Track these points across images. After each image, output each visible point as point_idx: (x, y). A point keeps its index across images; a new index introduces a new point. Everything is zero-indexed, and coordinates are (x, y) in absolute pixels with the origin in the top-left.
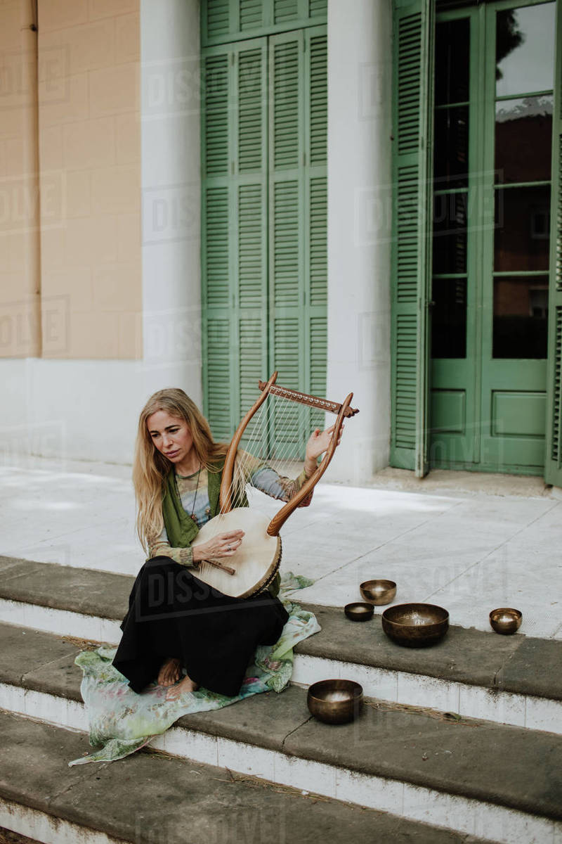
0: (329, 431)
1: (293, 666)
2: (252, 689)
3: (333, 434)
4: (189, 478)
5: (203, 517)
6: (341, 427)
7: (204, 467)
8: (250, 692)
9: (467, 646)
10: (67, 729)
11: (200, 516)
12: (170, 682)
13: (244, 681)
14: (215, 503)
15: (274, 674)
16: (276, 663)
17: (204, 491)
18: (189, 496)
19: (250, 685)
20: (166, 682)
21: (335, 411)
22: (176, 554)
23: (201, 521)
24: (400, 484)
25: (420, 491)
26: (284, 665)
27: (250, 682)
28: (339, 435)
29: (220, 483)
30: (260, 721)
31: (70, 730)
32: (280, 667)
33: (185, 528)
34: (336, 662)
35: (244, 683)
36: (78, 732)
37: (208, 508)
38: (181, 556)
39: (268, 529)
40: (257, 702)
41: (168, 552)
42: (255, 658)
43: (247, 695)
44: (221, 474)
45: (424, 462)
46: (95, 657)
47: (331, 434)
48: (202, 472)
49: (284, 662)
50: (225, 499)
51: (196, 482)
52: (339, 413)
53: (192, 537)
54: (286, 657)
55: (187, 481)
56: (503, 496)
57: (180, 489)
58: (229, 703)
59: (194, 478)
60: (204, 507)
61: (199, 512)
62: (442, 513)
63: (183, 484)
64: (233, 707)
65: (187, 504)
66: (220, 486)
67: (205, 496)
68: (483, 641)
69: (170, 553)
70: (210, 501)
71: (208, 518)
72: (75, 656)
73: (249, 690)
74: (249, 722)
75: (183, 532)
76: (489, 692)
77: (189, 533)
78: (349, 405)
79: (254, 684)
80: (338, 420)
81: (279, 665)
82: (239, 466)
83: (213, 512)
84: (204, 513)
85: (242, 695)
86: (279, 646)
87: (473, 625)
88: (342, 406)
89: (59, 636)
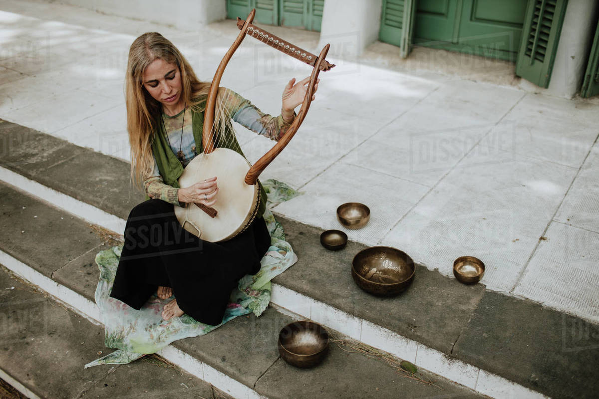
0: (305, 82)
1: (270, 294)
2: (234, 313)
3: (309, 87)
4: (174, 117)
5: (189, 153)
6: (316, 82)
7: (188, 107)
8: (233, 316)
9: (429, 298)
10: (89, 319)
11: (187, 153)
12: (167, 295)
13: (228, 305)
14: (199, 142)
15: (253, 300)
16: (255, 293)
17: (189, 129)
18: (176, 134)
19: (232, 310)
20: (164, 296)
21: (311, 63)
22: (164, 192)
23: (188, 156)
24: (386, 61)
25: (403, 71)
26: (263, 294)
27: (232, 307)
28: (314, 90)
29: (203, 122)
30: (236, 356)
31: (91, 321)
32: (259, 295)
33: (173, 166)
34: (308, 298)
35: (228, 308)
36: (98, 324)
37: (194, 145)
38: (168, 196)
39: (246, 179)
40: (237, 328)
41: (158, 190)
42: (239, 284)
43: (231, 318)
44: (203, 113)
45: (408, 44)
46: (111, 255)
47: (307, 85)
48: (186, 111)
49: (263, 291)
50: (207, 140)
51: (181, 121)
52: (314, 66)
53: (179, 175)
54: (264, 288)
55: (173, 120)
56: (475, 81)
57: (167, 128)
58: (213, 328)
59: (179, 117)
60: (190, 145)
61: (186, 149)
62: (420, 101)
63: (169, 123)
64: (217, 333)
65: (174, 142)
66: (203, 126)
67: (190, 135)
68: (445, 291)
69: (160, 191)
70: (195, 139)
71: (194, 154)
72: (96, 252)
73: (232, 314)
74: (228, 356)
75: (170, 169)
76: (445, 356)
77: (176, 171)
78: (324, 58)
79: (236, 309)
80: (313, 72)
81: (257, 294)
82: (220, 107)
83: (198, 150)
84: (190, 150)
85: (225, 320)
86: (259, 277)
87: (437, 267)
88: (318, 58)
89: (88, 224)
